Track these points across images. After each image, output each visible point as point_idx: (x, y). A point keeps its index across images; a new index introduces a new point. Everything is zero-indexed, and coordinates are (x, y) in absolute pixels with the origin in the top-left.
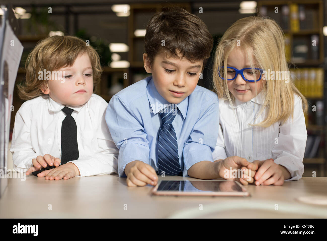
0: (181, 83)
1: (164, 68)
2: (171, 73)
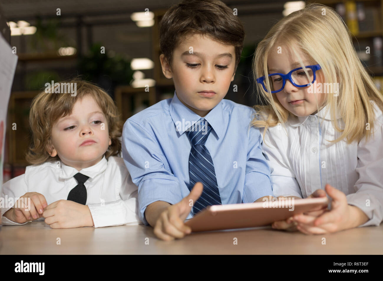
0: (209, 77)
1: (185, 62)
2: (195, 68)
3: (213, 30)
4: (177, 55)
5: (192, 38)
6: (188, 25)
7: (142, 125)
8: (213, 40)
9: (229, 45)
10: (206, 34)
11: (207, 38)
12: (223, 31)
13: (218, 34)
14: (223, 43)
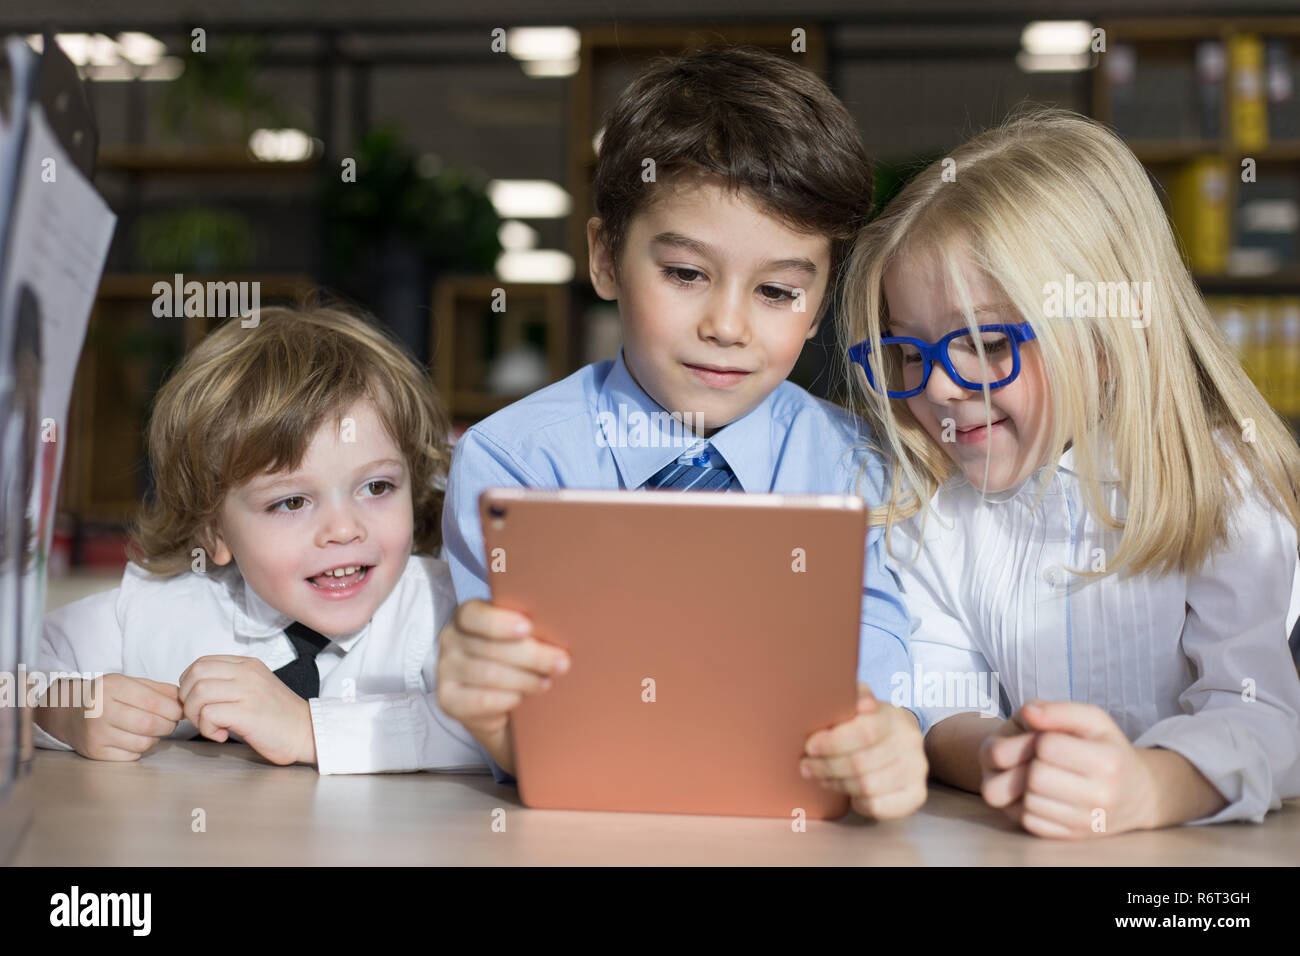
2: (688, 286)
3: (765, 181)
4: (639, 234)
5: (696, 193)
6: (688, 151)
7: (518, 453)
8: (760, 212)
9: (811, 234)
10: (741, 189)
11: (742, 202)
12: (799, 188)
13: (780, 197)
14: (792, 225)
